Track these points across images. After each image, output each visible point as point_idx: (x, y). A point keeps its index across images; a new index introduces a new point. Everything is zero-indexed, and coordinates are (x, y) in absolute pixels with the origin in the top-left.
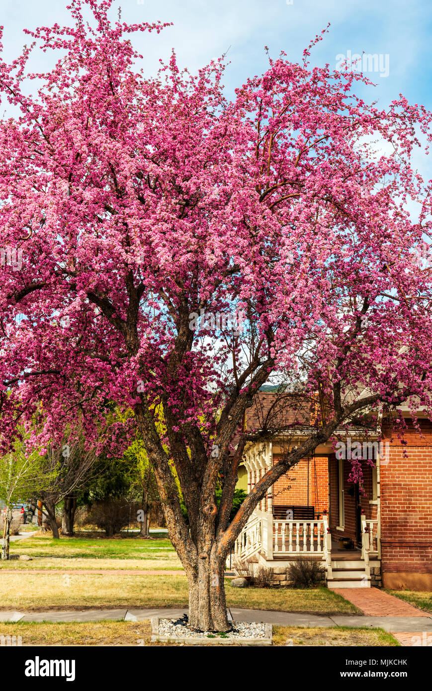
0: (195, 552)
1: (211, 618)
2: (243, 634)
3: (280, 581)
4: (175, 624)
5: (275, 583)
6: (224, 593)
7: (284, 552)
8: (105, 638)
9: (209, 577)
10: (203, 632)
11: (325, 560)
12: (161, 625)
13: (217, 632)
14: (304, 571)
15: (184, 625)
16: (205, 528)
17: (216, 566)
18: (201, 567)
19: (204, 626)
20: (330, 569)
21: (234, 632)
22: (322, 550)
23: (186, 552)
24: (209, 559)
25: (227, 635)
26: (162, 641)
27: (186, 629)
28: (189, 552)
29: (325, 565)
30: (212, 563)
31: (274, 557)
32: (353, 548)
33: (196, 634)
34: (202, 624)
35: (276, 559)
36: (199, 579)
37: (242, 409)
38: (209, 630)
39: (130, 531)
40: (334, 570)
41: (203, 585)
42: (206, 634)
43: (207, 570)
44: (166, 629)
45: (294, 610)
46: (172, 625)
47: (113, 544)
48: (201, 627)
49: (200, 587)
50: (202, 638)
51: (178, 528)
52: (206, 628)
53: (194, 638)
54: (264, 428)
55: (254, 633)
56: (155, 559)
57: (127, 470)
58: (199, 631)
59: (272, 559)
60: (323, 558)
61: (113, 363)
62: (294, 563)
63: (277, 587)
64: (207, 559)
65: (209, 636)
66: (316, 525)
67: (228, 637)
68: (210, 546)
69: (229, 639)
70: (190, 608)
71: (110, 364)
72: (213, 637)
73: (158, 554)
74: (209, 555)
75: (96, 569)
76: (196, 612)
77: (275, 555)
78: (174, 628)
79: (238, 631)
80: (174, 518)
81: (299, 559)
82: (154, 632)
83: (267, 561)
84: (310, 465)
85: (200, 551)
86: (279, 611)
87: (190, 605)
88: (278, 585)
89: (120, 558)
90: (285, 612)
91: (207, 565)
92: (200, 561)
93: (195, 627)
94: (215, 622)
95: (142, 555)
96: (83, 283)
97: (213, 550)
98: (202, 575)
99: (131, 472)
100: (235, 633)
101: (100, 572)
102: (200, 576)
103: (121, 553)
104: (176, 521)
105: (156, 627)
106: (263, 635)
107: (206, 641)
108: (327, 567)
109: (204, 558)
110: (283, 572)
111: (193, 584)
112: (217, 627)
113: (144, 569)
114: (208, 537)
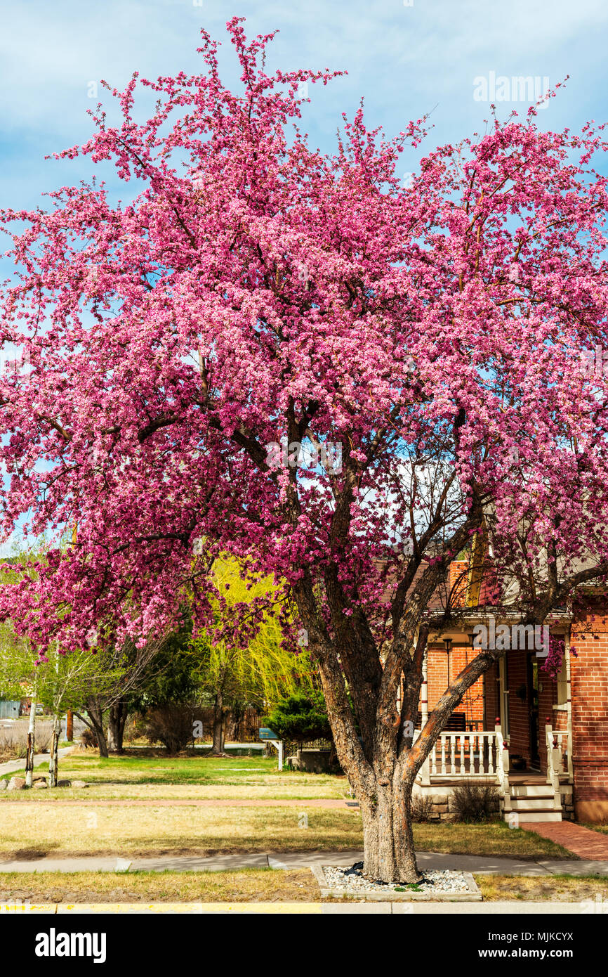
0: (371, 776)
1: (395, 866)
2: (441, 887)
3: (440, 813)
4: (347, 873)
5: (433, 817)
6: (411, 831)
7: (444, 775)
8: (258, 893)
9: (392, 810)
10: (387, 884)
11: (500, 785)
12: (327, 875)
13: (405, 884)
14: (474, 800)
15: (359, 874)
16: (384, 745)
17: (401, 796)
18: (380, 797)
19: (387, 875)
20: (508, 797)
21: (428, 883)
22: (495, 772)
23: (360, 777)
24: (392, 785)
25: (420, 887)
26: (335, 896)
27: (362, 880)
28: (365, 776)
29: (502, 791)
30: (396, 791)
31: (431, 781)
32: (525, 768)
33: (378, 887)
34: (384, 873)
35: (434, 784)
36: (378, 813)
37: (432, 585)
38: (395, 881)
39: (196, 746)
40: (514, 798)
41: (385, 821)
42: (391, 886)
43: (389, 801)
44: (336, 880)
45: (487, 853)
46: (342, 874)
47: (180, 765)
48: (383, 877)
49: (380, 824)
50: (388, 893)
51: (351, 745)
52: (390, 878)
53: (378, 893)
54: (448, 610)
55: (454, 885)
56: (248, 784)
57: (196, 665)
58: (381, 883)
59: (429, 784)
60: (497, 783)
61: (266, 524)
62: (459, 790)
63: (436, 821)
64: (388, 787)
65: (397, 890)
66: (467, 738)
67: (422, 891)
68: (392, 768)
69: (424, 893)
70: (366, 852)
71: (262, 524)
72: (402, 890)
73: (250, 778)
74: (391, 781)
75: (183, 799)
76: (376, 857)
77: (432, 778)
78: (346, 878)
79: (432, 882)
80: (345, 731)
81: (466, 785)
82: (320, 884)
83: (422, 786)
84: (451, 657)
85: (378, 775)
86: (468, 854)
87: (366, 847)
88: (437, 819)
89: (202, 783)
90: (475, 855)
91: (388, 794)
92: (380, 788)
93: (375, 877)
94: (401, 871)
95: (229, 779)
96: (230, 417)
97: (396, 774)
98: (383, 808)
99: (202, 668)
100: (430, 885)
101: (189, 803)
102: (380, 808)
103: (199, 777)
104: (348, 736)
105: (322, 877)
106: (467, 887)
107: (395, 895)
108: (504, 794)
109: (385, 785)
110: (444, 801)
111: (370, 820)
112: (404, 878)
113: (248, 798)
114: (390, 755)
